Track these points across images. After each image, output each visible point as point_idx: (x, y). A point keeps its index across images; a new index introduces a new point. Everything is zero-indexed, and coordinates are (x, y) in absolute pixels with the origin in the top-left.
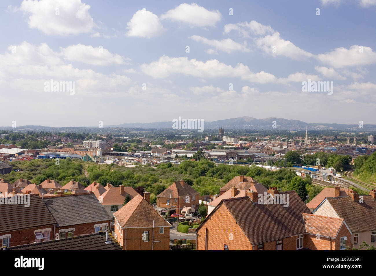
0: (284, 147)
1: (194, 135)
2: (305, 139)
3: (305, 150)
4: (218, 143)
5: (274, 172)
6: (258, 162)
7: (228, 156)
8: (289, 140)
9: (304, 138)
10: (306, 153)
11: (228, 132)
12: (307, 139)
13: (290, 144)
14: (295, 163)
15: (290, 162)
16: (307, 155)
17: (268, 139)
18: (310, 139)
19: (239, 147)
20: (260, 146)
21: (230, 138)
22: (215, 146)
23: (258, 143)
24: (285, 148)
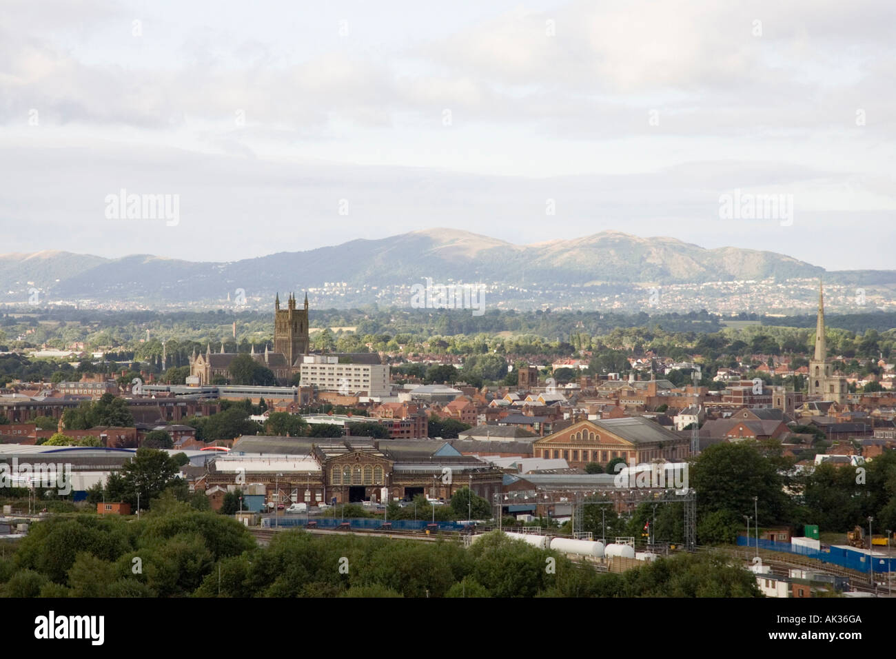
0: (682, 421)
1: (118, 350)
2: (813, 366)
3: (809, 437)
4: (267, 398)
5: (616, 576)
6: (520, 518)
7: (332, 483)
8: (709, 371)
9: (807, 364)
10: (819, 458)
11: (335, 330)
12: (822, 366)
13: (719, 397)
14: (748, 519)
15: (720, 514)
16: (825, 470)
17: (582, 367)
18: (839, 367)
19: (402, 424)
20: (531, 413)
21: (344, 366)
22: (253, 418)
23: (522, 398)
24: (690, 427)
